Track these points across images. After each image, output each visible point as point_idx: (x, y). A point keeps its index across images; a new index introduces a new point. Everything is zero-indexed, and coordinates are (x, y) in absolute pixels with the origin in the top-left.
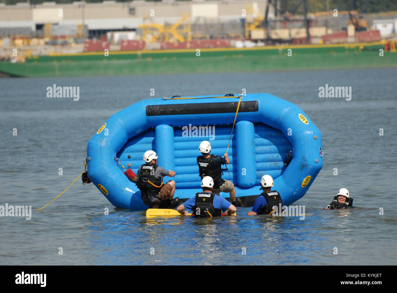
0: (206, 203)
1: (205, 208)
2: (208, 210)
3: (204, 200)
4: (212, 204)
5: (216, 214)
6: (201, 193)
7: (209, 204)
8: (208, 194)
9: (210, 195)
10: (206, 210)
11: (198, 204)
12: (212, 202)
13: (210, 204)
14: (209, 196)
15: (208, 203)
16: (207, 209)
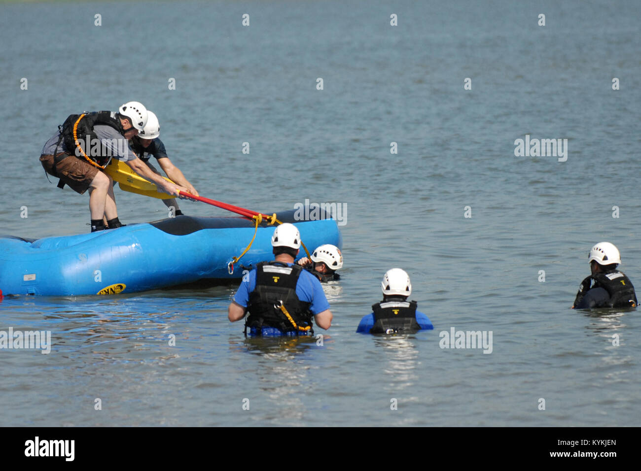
0: (279, 288)
1: (276, 300)
2: (284, 304)
3: (276, 281)
4: (293, 290)
5: (301, 314)
6: (271, 264)
7: (288, 291)
8: (285, 266)
9: (291, 269)
10: (280, 304)
11: (262, 289)
12: (294, 287)
13: (290, 290)
14: (287, 271)
15: (285, 289)
16: (281, 302)
